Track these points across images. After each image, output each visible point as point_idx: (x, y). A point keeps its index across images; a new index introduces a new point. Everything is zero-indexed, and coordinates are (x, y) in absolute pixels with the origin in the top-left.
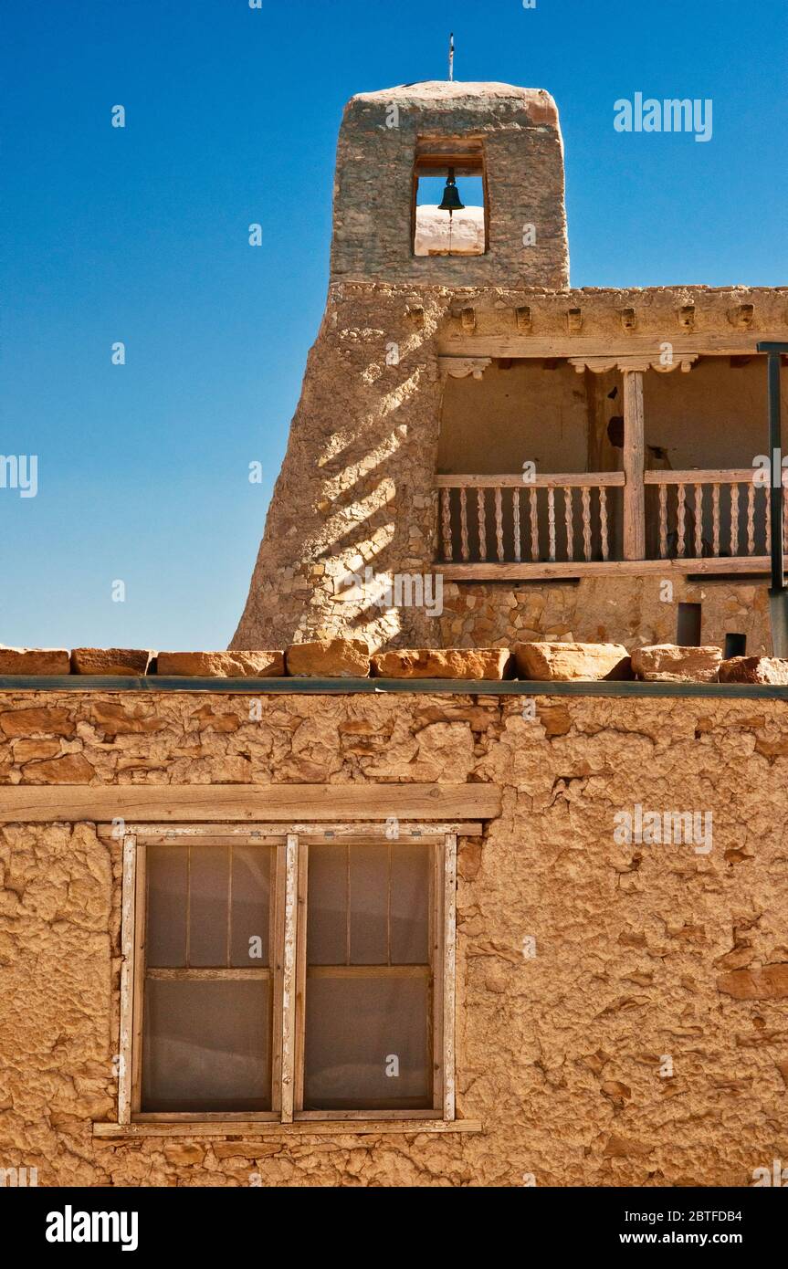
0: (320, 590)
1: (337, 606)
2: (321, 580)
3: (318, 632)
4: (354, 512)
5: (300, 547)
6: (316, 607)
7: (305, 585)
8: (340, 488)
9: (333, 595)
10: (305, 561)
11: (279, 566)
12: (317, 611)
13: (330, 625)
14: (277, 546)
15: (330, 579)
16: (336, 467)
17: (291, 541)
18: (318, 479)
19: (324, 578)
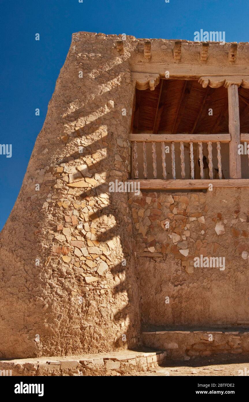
0: (60, 180)
1: (71, 189)
2: (61, 175)
3: (58, 203)
4: (83, 142)
5: (50, 159)
6: (57, 189)
7: (51, 178)
8: (75, 129)
9: (68, 183)
10: (52, 165)
11: (37, 169)
12: (59, 192)
13: (66, 200)
14: (36, 159)
15: (67, 174)
16: (72, 119)
17: (44, 156)
18: (62, 124)
19: (63, 174)
